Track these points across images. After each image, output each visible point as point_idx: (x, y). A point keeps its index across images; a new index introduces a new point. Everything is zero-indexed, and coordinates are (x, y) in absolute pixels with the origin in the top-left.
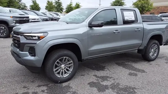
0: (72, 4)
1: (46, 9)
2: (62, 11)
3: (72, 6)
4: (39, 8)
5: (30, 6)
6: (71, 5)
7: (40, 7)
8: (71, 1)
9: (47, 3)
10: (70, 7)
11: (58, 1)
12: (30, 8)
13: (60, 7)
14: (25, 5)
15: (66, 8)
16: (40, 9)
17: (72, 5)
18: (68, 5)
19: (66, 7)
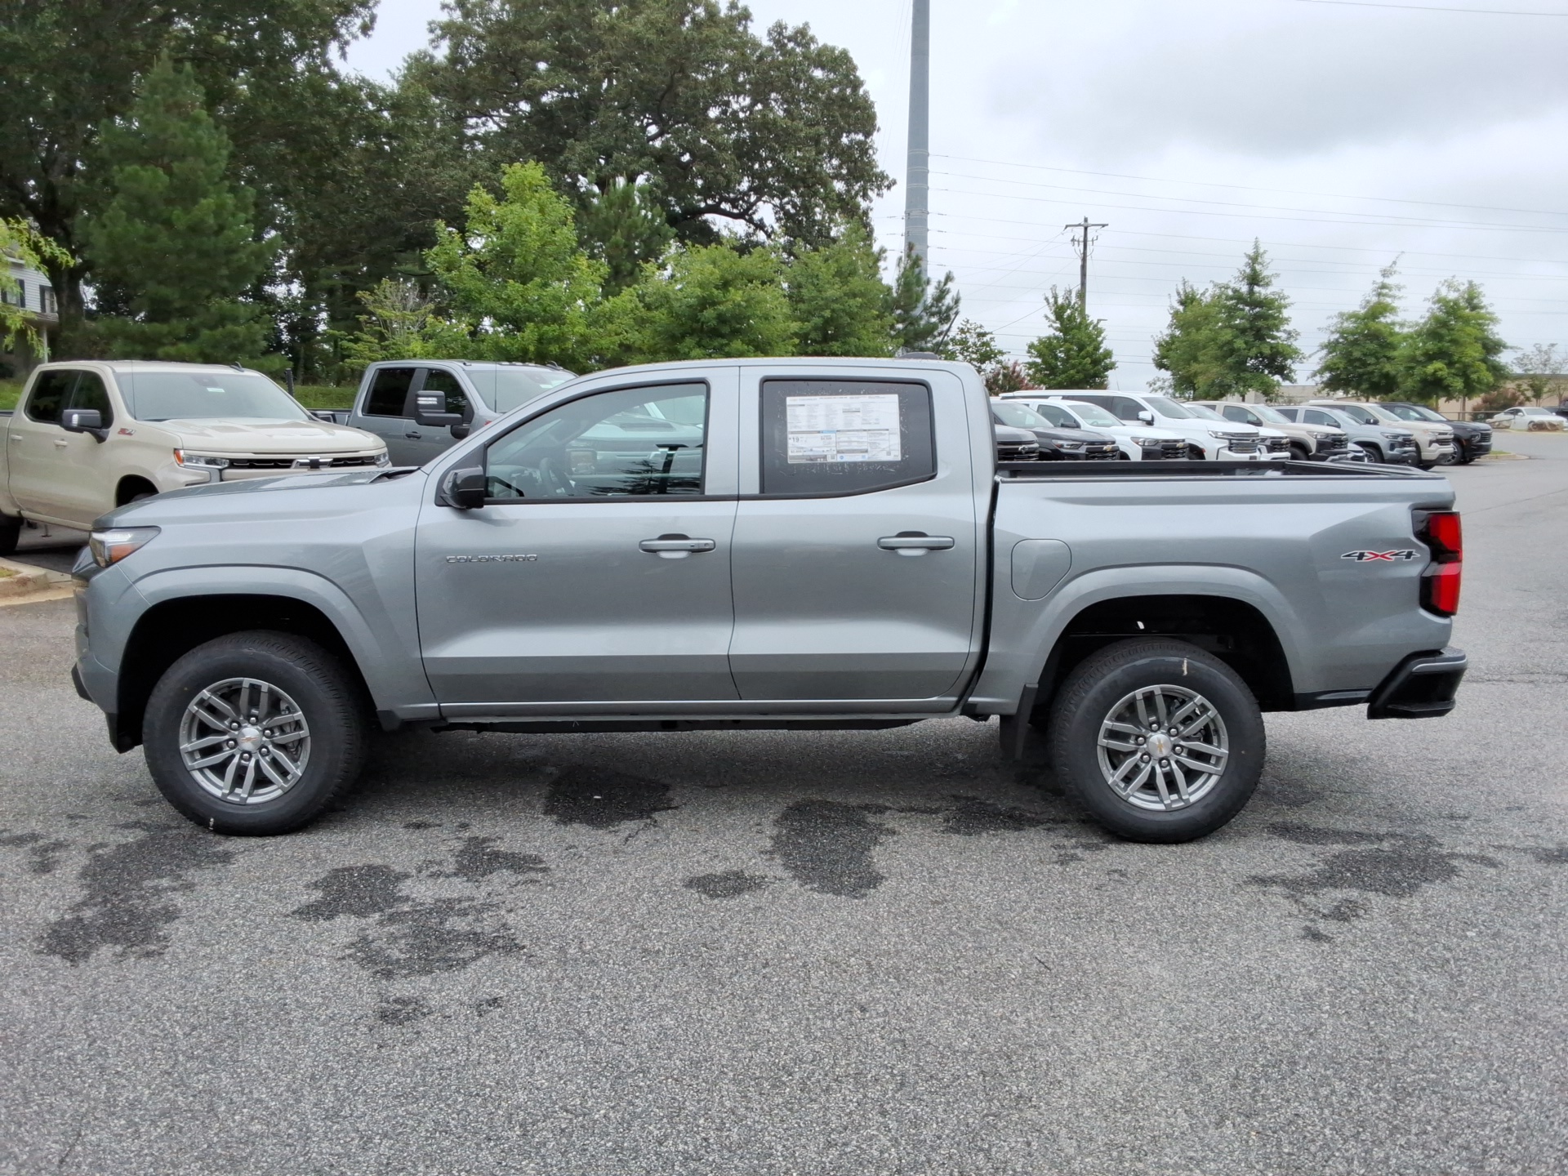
0: (1396, 304)
1: (1160, 366)
2: (1281, 370)
3: (1388, 319)
4: (1096, 362)
5: (1031, 346)
6: (1376, 311)
7: (1108, 354)
8: (1380, 279)
9: (1176, 314)
10: (1375, 336)
11: (1251, 292)
12: (1031, 365)
13: (1260, 335)
14: (985, 344)
15: (1331, 347)
16: (1112, 366)
17: (1393, 310)
18: (1353, 316)
19: (1325, 338)
